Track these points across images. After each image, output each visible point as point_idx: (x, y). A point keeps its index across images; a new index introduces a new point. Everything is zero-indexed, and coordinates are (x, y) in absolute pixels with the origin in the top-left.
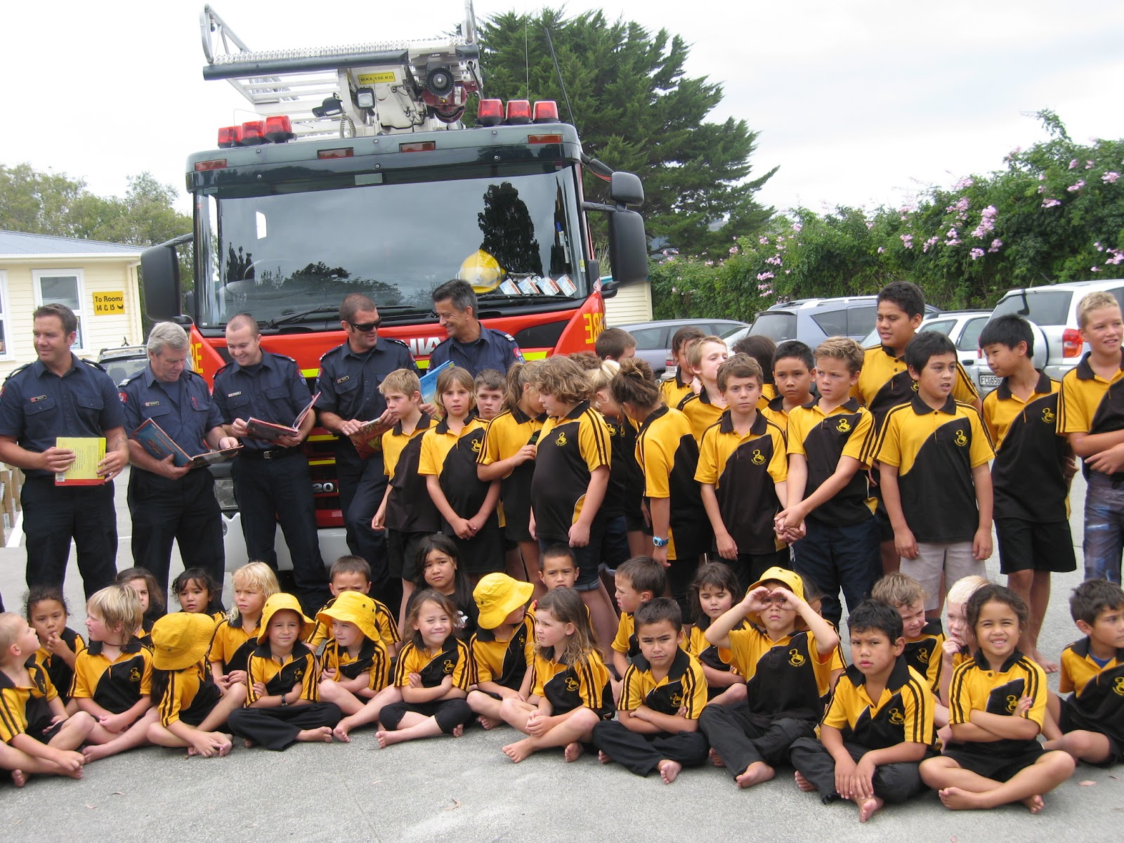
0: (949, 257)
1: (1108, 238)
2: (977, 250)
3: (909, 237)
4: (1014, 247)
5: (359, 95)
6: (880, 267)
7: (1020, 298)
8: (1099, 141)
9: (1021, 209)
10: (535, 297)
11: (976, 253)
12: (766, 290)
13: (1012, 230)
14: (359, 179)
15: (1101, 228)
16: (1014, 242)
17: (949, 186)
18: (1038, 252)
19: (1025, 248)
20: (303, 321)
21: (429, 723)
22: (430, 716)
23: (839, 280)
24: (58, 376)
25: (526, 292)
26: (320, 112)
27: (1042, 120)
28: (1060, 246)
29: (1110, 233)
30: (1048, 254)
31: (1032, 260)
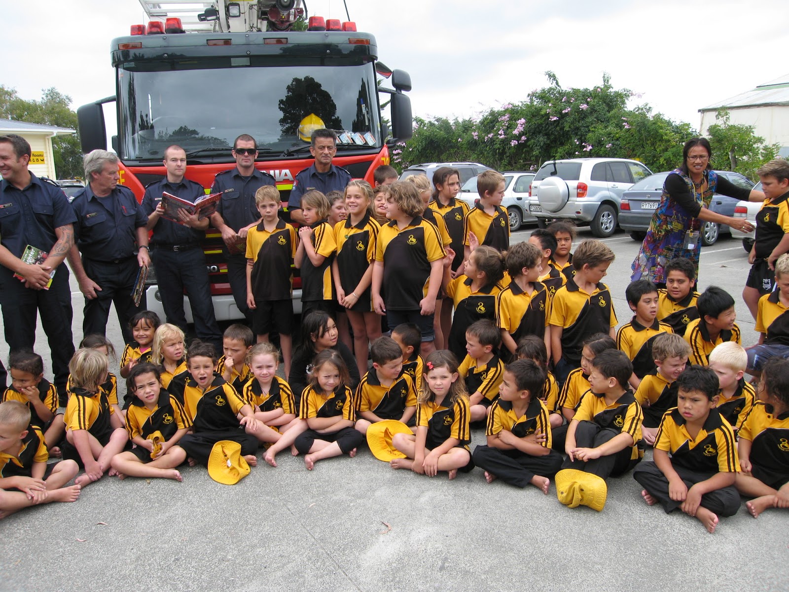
0: (500, 144)
1: (581, 138)
2: (515, 141)
3: (476, 133)
4: (532, 141)
5: (230, 7)
6: (458, 149)
7: (552, 166)
8: (573, 89)
9: (536, 121)
10: (350, 146)
11: (514, 143)
12: (397, 159)
13: (532, 131)
14: (234, 61)
15: (577, 133)
16: (532, 138)
17: (498, 108)
18: (544, 144)
19: (538, 141)
20: (196, 157)
21: (333, 447)
22: (332, 442)
23: (436, 154)
24: (19, 190)
25: (345, 142)
26: (202, 18)
27: (547, 76)
28: (555, 141)
29: (582, 135)
30: (549, 145)
31: (541, 148)
